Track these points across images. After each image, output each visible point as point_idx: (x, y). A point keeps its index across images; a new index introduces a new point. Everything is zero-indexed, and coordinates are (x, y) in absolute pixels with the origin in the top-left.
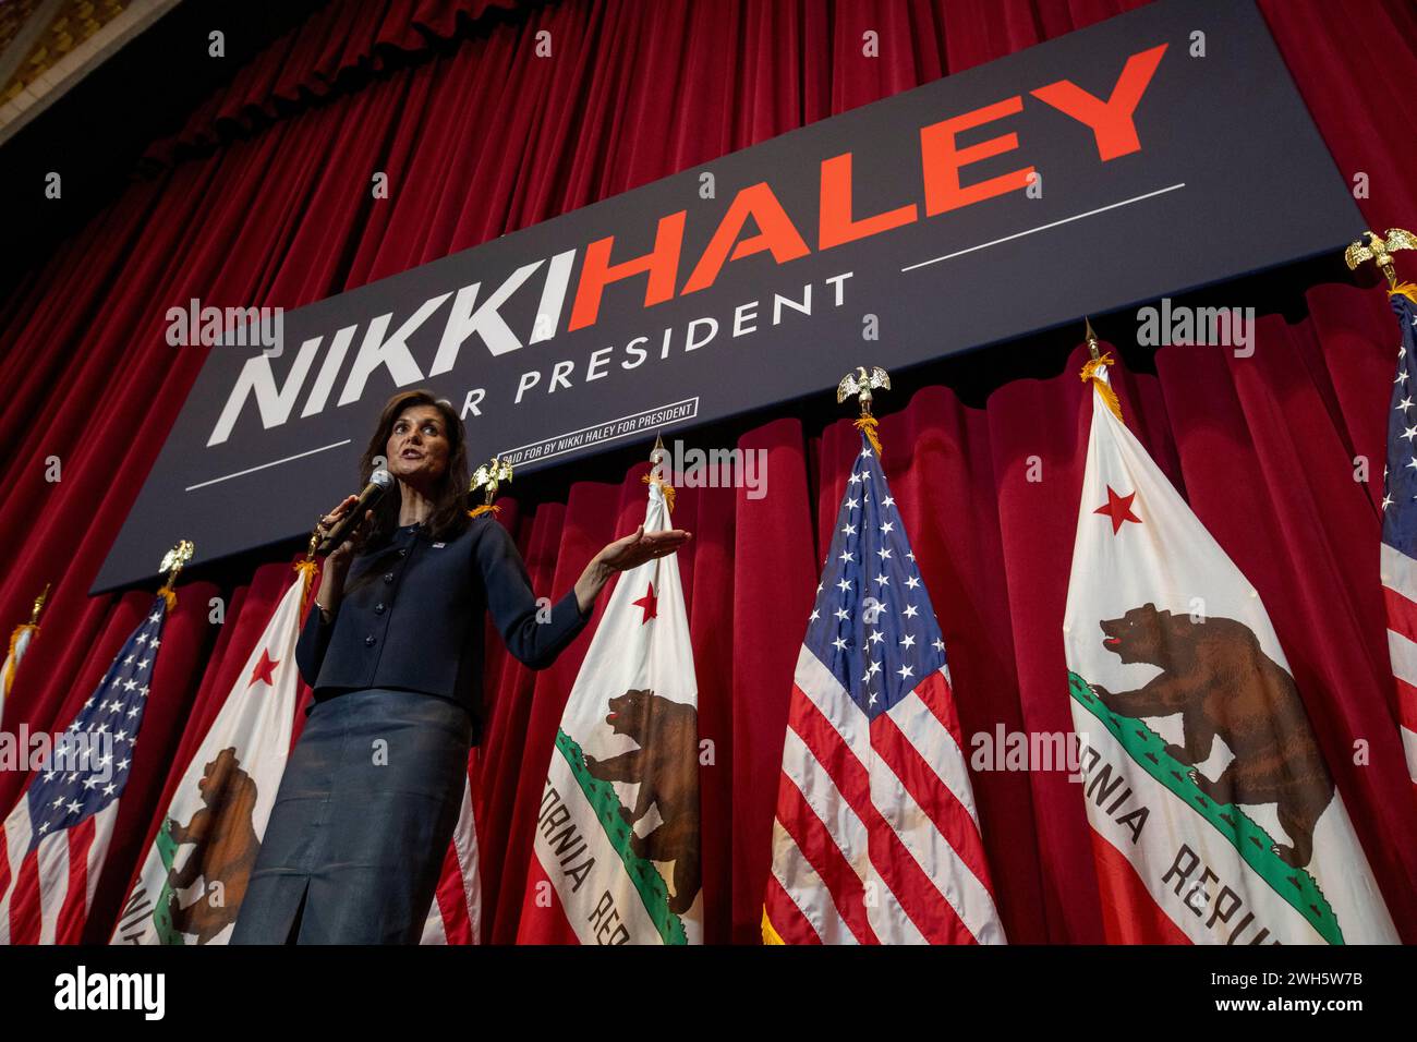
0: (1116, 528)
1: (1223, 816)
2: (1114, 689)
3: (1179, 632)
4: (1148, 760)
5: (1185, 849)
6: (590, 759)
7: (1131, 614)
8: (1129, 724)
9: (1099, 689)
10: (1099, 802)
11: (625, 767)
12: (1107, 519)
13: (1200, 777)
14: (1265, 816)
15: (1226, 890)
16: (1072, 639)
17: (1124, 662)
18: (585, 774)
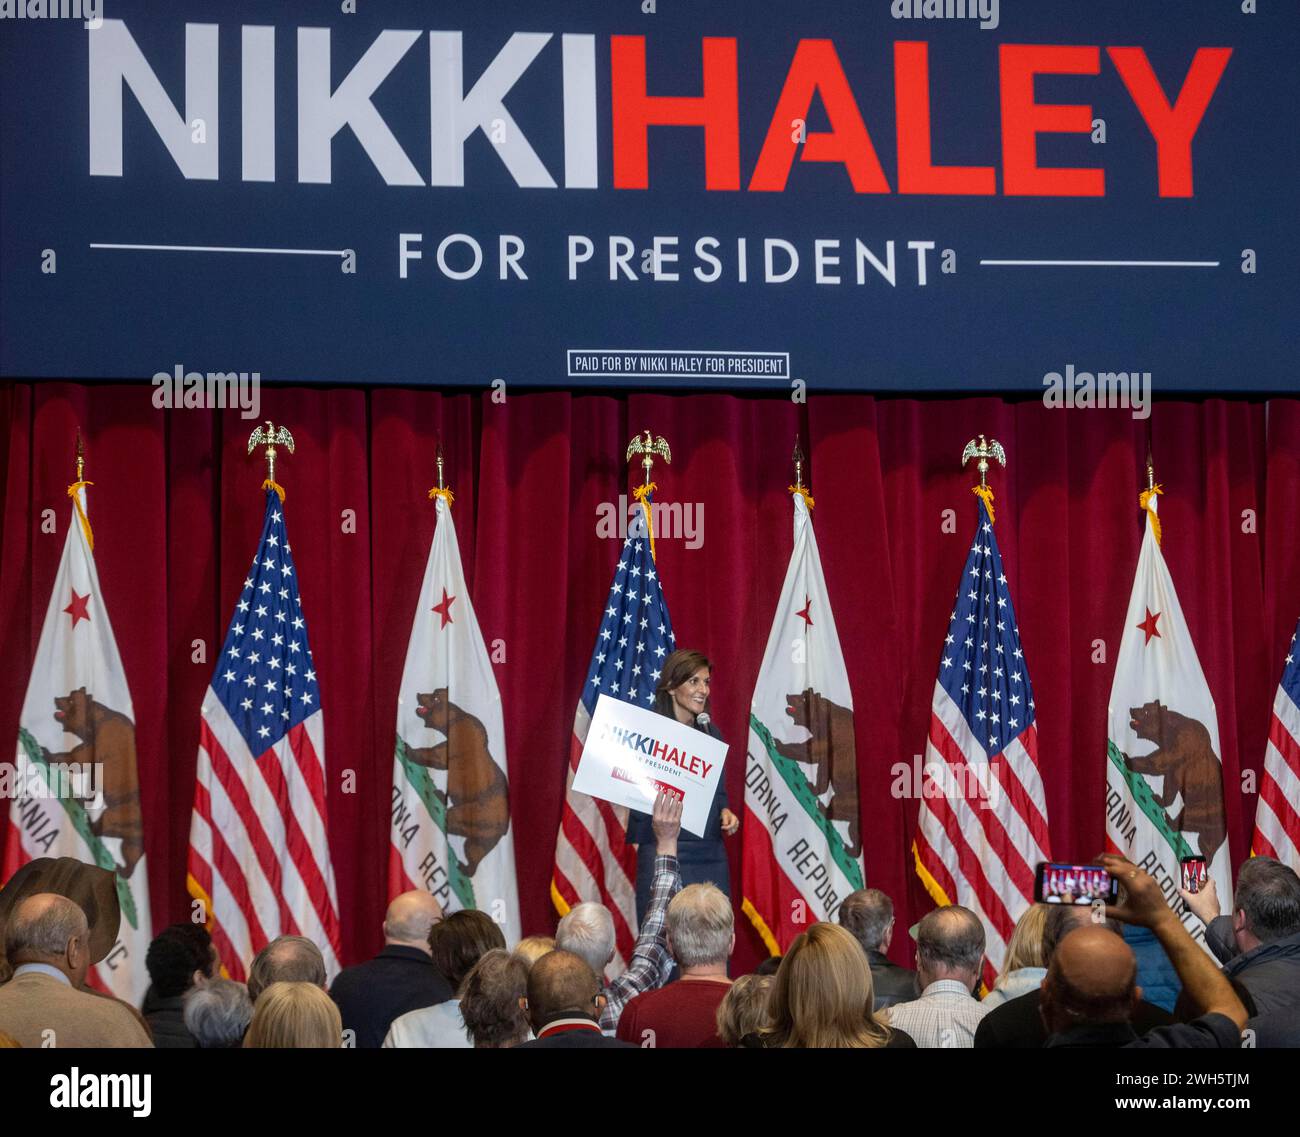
0: (1147, 639)
1: (1174, 839)
2: (1131, 755)
3: (1170, 723)
4: (1142, 800)
5: (1152, 853)
6: (777, 741)
7: (1147, 706)
8: (1136, 777)
9: (1125, 755)
10: (1117, 826)
11: (804, 752)
12: (1143, 632)
13: (1167, 816)
14: (1192, 840)
15: (1168, 878)
16: (1113, 719)
17: (1138, 737)
18: (775, 752)
